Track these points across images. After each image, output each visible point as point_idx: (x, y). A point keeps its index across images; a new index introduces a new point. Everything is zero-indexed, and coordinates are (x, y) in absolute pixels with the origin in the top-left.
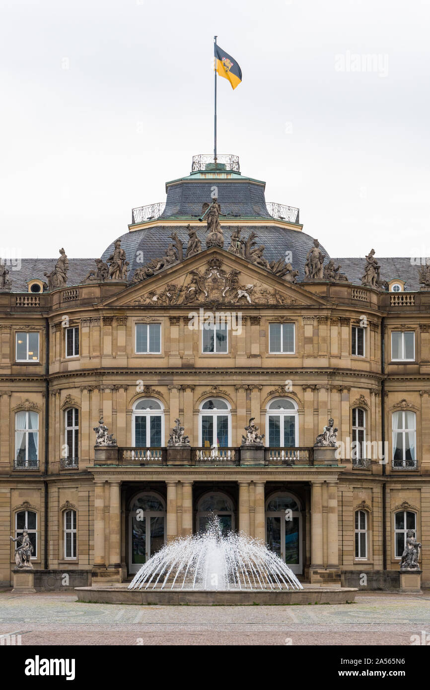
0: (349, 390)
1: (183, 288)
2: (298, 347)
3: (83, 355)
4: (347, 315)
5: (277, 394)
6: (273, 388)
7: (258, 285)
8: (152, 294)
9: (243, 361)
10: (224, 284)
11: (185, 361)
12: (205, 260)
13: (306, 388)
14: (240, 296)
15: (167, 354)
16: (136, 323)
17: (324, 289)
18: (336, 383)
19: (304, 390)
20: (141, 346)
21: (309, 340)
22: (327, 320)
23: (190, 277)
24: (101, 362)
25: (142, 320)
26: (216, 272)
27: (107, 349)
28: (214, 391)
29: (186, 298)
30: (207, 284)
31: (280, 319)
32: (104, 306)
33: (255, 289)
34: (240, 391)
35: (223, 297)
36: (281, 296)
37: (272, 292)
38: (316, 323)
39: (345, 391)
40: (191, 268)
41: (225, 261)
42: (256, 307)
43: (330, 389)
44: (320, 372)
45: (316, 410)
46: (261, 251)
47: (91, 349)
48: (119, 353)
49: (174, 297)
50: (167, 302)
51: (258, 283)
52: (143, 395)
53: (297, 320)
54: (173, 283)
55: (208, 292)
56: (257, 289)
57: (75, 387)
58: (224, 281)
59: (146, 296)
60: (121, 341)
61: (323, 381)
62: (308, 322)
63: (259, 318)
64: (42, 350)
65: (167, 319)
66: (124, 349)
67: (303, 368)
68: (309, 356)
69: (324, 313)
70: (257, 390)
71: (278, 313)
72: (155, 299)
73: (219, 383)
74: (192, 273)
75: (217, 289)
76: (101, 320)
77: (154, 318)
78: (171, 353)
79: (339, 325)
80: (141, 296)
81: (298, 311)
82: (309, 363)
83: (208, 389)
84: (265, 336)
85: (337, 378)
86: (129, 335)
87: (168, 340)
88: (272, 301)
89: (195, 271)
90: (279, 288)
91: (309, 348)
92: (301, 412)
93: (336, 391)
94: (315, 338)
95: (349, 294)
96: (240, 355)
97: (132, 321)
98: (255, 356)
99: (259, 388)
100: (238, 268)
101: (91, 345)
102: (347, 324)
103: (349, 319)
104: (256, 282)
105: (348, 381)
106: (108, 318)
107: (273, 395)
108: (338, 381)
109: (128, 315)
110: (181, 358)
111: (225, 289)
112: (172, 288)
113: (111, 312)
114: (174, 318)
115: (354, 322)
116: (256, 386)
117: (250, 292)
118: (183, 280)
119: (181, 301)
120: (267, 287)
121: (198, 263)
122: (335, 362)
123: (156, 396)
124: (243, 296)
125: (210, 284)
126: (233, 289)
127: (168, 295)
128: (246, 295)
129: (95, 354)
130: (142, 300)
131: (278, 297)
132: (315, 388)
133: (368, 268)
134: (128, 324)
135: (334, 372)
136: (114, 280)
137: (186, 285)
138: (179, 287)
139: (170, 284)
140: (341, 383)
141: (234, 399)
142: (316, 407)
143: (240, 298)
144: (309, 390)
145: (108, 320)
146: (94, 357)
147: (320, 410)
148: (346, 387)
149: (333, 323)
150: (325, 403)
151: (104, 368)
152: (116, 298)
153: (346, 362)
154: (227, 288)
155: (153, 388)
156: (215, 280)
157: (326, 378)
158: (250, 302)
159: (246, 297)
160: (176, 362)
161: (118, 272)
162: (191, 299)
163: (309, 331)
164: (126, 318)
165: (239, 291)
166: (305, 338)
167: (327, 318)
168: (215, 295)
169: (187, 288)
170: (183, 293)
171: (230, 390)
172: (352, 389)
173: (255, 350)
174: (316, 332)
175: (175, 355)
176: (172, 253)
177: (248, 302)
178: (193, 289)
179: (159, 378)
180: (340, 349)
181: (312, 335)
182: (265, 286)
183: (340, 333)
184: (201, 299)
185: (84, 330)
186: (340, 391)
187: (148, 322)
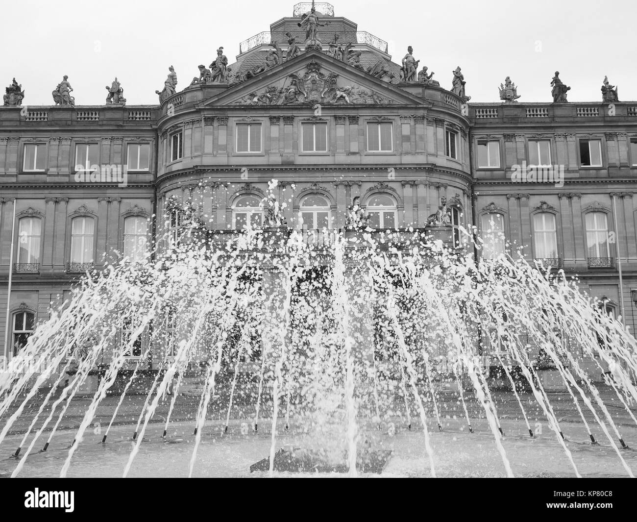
0: (446, 188)
1: (283, 90)
2: (395, 145)
3: (185, 156)
4: (442, 117)
5: (377, 191)
6: (372, 185)
7: (356, 87)
8: (253, 95)
9: (342, 159)
10: (323, 86)
11: (285, 159)
12: (304, 64)
13: (405, 184)
14: (338, 96)
15: (267, 152)
16: (237, 124)
17: (420, 90)
18: (434, 180)
19: (403, 185)
20: (242, 145)
21: (407, 139)
22: (423, 119)
23: (290, 80)
24: (202, 161)
25: (243, 120)
26: (315, 75)
27: (208, 148)
28: (314, 188)
29: (286, 98)
30: (306, 86)
31: (378, 118)
32: (205, 106)
33: (353, 91)
34: (340, 187)
35: (322, 98)
36: (378, 97)
37: (370, 93)
38: (412, 123)
39: (442, 189)
40: (291, 71)
41: (324, 65)
42: (355, 107)
43: (429, 185)
44: (419, 168)
45: (416, 206)
46: (358, 56)
47: (193, 148)
48: (219, 152)
49: (274, 98)
50: (268, 102)
51: (356, 86)
52: (244, 192)
53: (394, 120)
54: (273, 85)
55: (307, 94)
56: (355, 91)
57: (178, 188)
58: (323, 83)
59: (247, 97)
60: (222, 140)
61: (421, 177)
62: (406, 121)
63: (358, 117)
64: (152, 159)
65: (267, 119)
66: (225, 148)
67: (401, 164)
68: (407, 153)
69: (421, 113)
70: (357, 186)
71: (376, 113)
72: (255, 99)
73: (320, 179)
74: (292, 76)
75: (316, 90)
76: (203, 121)
77: (254, 118)
78: (271, 151)
79: (435, 125)
80: (243, 98)
81: (395, 111)
82: (407, 159)
83: (308, 186)
84: (364, 134)
85: (434, 175)
86: (230, 134)
87: (269, 139)
88: (370, 101)
89: (294, 74)
90: (376, 89)
91: (406, 146)
92: (400, 208)
93: (433, 187)
94: (413, 137)
95: (442, 98)
96: (339, 153)
97: (232, 122)
98: (354, 153)
99: (359, 184)
100: (336, 71)
101: (193, 146)
102: (442, 125)
103: (444, 121)
104: (353, 84)
105: (444, 179)
106: (209, 118)
107: (372, 192)
108: (436, 178)
109: (229, 115)
110: (281, 156)
111: (324, 90)
112: (272, 90)
113: (213, 112)
114: (275, 117)
115: (447, 125)
116: (355, 183)
117: (349, 93)
118: (283, 83)
119: (280, 102)
120: (365, 89)
121: (298, 66)
122: (432, 160)
123: (256, 193)
124: (342, 96)
125: (309, 86)
126: (332, 90)
127: (269, 95)
128: (344, 95)
129: (196, 154)
130: (243, 101)
131: (375, 97)
132: (414, 184)
133: (456, 82)
134: (229, 124)
135: (432, 169)
136: (216, 83)
137: (285, 87)
138: (279, 89)
139: (270, 86)
140: (438, 180)
141: (334, 196)
142: (415, 203)
143: (339, 99)
144: (408, 186)
145: (209, 120)
146: (196, 157)
147: (419, 206)
148: (442, 185)
149: (429, 122)
150: (424, 198)
151: (204, 166)
152: (217, 99)
153: (442, 161)
154: (326, 89)
155: (253, 185)
156: (314, 82)
157: (424, 174)
158: (349, 102)
159: (344, 98)
160: (276, 159)
161: (220, 76)
162: (292, 99)
163: (406, 130)
164: (227, 118)
165: (338, 92)
166: (403, 136)
167: (423, 117)
168: (314, 96)
169: (287, 90)
170: (283, 95)
171: (330, 187)
172: (449, 187)
173: (354, 147)
174: (413, 131)
175: (275, 153)
176: (272, 58)
177: (347, 102)
178: (292, 90)
179: (260, 175)
180: (436, 148)
181: (409, 134)
182: (362, 88)
183: (435, 134)
184: (301, 100)
185: (187, 132)
186: (438, 188)
187: (249, 122)
